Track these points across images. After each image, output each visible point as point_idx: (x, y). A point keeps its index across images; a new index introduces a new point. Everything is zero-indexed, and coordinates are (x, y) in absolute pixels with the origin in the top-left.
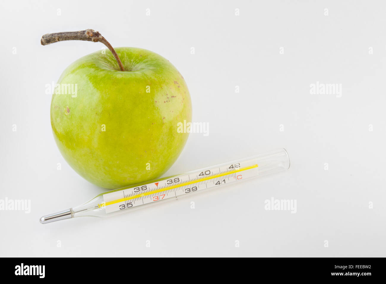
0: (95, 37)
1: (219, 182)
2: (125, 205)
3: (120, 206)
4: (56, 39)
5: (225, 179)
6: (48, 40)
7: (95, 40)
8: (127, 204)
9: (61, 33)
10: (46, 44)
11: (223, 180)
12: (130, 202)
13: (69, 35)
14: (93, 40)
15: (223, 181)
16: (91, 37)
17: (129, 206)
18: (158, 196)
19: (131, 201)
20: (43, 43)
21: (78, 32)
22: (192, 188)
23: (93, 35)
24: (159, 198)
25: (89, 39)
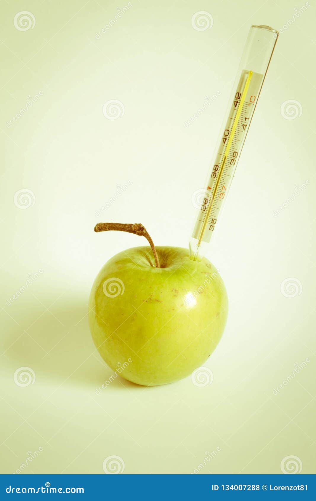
0: (139, 230)
1: (244, 125)
2: (211, 225)
3: (210, 229)
4: (107, 228)
5: (244, 117)
6: (101, 228)
7: (139, 234)
8: (212, 223)
9: (112, 224)
10: (98, 232)
11: (244, 119)
12: (212, 220)
13: (118, 226)
14: (137, 233)
15: (246, 120)
16: (136, 231)
17: (214, 222)
18: (221, 192)
19: (211, 218)
20: (96, 230)
21: (126, 225)
22: (233, 156)
23: (138, 229)
24: (223, 193)
25: (134, 232)
